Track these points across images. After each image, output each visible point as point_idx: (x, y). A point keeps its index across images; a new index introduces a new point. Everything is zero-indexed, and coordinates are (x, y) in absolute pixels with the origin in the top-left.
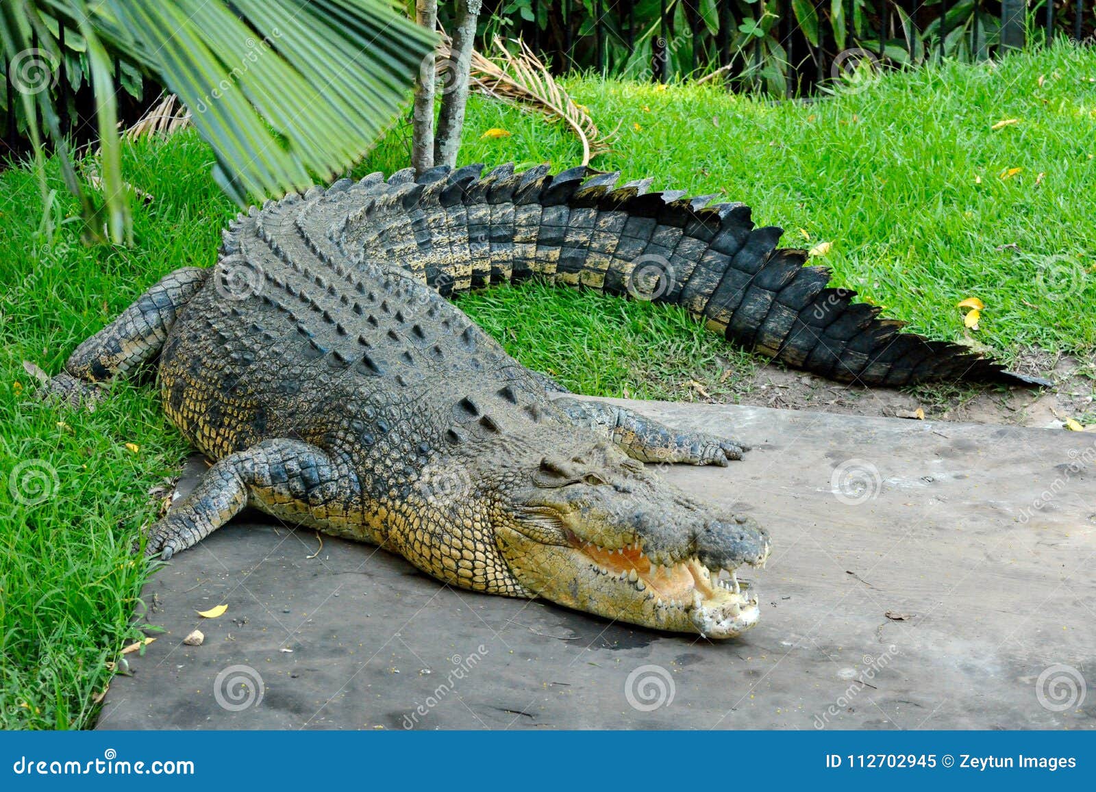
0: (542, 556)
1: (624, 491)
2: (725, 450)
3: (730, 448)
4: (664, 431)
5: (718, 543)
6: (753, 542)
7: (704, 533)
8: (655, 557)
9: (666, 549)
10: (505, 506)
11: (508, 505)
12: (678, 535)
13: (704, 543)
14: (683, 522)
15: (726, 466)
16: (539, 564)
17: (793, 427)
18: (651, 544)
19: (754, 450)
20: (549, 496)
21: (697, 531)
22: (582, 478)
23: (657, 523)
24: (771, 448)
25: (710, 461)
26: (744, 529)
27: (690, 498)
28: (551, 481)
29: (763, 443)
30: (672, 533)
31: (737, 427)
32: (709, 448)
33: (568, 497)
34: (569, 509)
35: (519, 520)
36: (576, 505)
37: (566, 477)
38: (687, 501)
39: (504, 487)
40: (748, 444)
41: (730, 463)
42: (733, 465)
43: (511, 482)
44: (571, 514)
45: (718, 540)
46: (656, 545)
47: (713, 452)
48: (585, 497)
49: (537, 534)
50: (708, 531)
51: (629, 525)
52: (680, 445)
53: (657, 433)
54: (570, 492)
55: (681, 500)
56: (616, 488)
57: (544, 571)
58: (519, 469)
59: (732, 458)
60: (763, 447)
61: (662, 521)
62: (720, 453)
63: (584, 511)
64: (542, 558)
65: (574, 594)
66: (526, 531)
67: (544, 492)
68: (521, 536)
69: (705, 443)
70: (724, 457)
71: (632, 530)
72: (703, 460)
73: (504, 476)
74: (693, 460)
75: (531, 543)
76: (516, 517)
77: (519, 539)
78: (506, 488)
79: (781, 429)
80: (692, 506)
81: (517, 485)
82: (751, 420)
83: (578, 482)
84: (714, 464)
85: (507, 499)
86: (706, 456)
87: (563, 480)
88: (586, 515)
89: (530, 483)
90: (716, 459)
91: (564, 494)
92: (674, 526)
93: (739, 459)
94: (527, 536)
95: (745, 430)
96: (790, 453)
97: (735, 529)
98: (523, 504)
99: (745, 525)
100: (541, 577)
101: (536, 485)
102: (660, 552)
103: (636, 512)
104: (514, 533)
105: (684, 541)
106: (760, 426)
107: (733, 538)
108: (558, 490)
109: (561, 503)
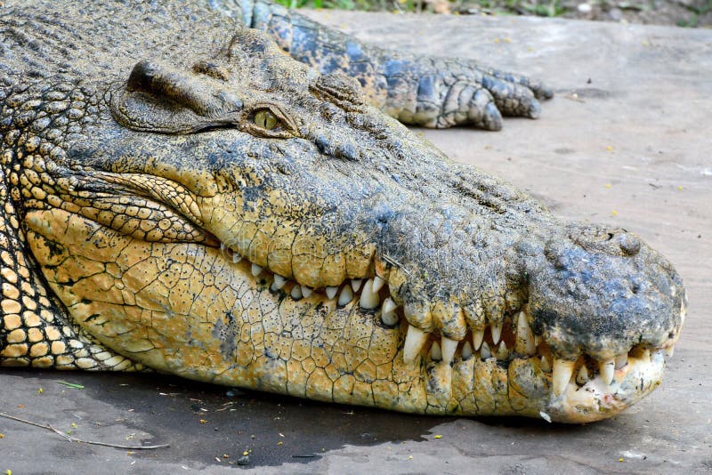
0: (146, 268)
1: (341, 155)
2: (494, 95)
3: (505, 90)
4: (358, 49)
5: (585, 297)
6: (658, 299)
7: (551, 272)
8: (427, 314)
9: (454, 300)
10: (52, 166)
11: (61, 164)
12: (481, 270)
13: (552, 295)
14: (491, 241)
15: (497, 129)
16: (140, 290)
17: (647, 55)
18: (420, 285)
19: (558, 100)
20: (163, 151)
21: (530, 264)
22: (237, 117)
23: (431, 238)
24: (599, 94)
25: (462, 117)
26: (636, 267)
27: (487, 182)
28: (162, 117)
29: (583, 86)
30: (468, 264)
31: (521, 56)
32: (457, 88)
33: (212, 160)
34: (211, 186)
35: (85, 194)
36: (230, 180)
37: (198, 111)
38: (482, 188)
39: (46, 122)
40: (548, 86)
41: (506, 124)
42: (512, 128)
43: (62, 112)
44: (217, 199)
45: (584, 290)
46: (430, 289)
47: (466, 96)
48: (252, 163)
49: (133, 223)
50: (561, 268)
51: (364, 236)
52: (392, 82)
53: (341, 52)
54: (214, 149)
55: (466, 185)
56: (321, 147)
57: (153, 301)
58: (77, 82)
59: (514, 111)
60: (581, 93)
61: (445, 236)
62: (483, 98)
63: (250, 194)
64: (147, 272)
65: (228, 349)
66: (106, 215)
67: (148, 142)
68: (96, 226)
69: (451, 80)
70: (493, 108)
71: (369, 249)
72: (444, 114)
73: (43, 98)
74: (423, 116)
75: (119, 243)
76: (78, 189)
77: (90, 234)
78: (53, 125)
79: (623, 59)
80: (494, 200)
81: (78, 119)
82: (555, 43)
83: (229, 125)
84: (471, 124)
85: (57, 151)
86: (452, 106)
87: (191, 118)
88: (256, 204)
89: (106, 119)
90: (474, 113)
91: (200, 151)
92: (470, 248)
93: (530, 117)
94: (108, 226)
95: (539, 61)
96: (643, 104)
97: (617, 264)
98: (98, 167)
99: (639, 258)
100: (146, 316)
101: (121, 121)
102: (440, 305)
103: (379, 209)
104: (77, 222)
105: (497, 287)
106: (574, 54)
107: (620, 288)
108: (182, 140)
109: (194, 173)
